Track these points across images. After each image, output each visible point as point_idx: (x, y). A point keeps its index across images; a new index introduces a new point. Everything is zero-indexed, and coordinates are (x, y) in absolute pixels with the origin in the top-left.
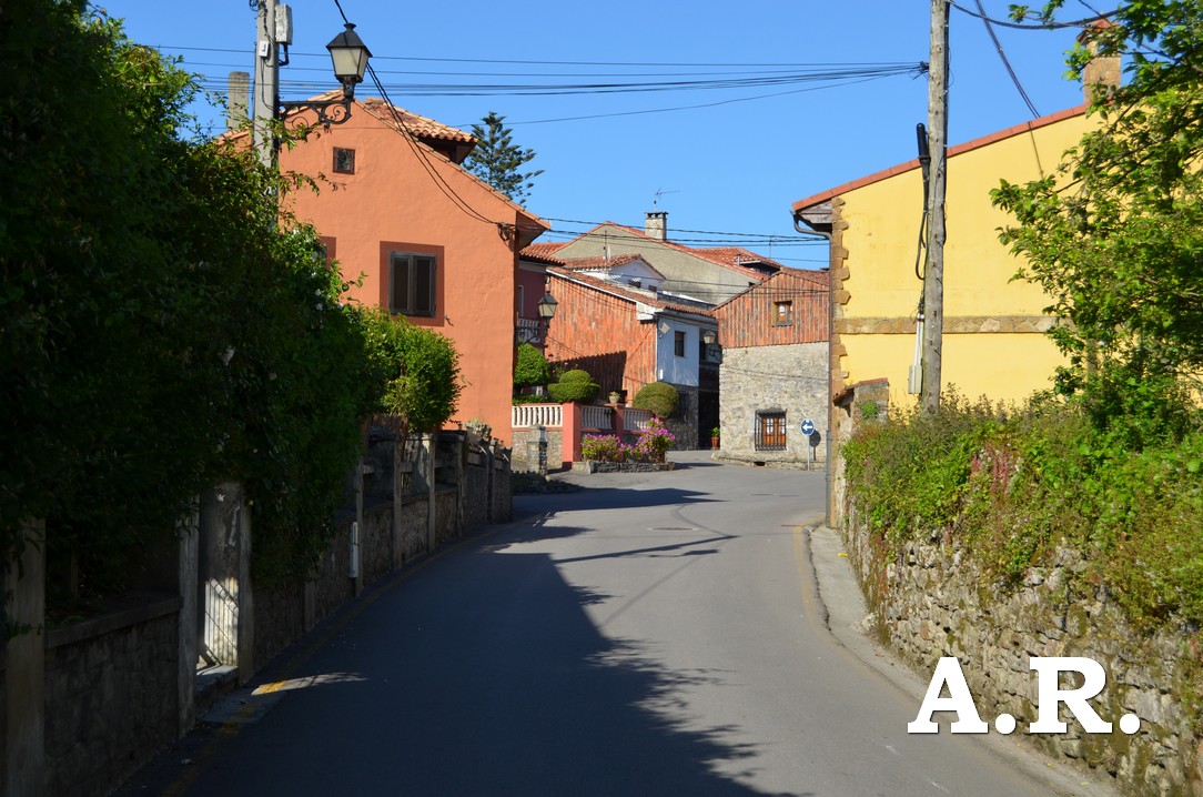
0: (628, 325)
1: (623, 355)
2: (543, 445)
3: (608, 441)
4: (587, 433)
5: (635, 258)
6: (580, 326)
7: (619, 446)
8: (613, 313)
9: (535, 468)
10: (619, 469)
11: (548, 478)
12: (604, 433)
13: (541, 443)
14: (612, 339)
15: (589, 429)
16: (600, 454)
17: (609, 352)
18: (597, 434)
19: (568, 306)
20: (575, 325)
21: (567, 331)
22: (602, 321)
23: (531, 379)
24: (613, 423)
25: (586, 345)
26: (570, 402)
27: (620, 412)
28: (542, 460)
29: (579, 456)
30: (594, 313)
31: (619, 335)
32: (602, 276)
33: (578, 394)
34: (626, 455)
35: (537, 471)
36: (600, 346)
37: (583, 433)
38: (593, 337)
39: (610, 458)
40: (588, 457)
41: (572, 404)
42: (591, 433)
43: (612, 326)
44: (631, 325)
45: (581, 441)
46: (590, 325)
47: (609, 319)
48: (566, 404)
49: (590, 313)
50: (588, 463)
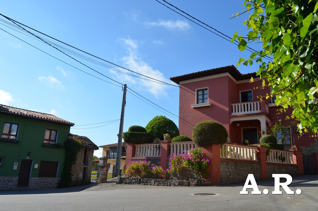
27: (164, 146)
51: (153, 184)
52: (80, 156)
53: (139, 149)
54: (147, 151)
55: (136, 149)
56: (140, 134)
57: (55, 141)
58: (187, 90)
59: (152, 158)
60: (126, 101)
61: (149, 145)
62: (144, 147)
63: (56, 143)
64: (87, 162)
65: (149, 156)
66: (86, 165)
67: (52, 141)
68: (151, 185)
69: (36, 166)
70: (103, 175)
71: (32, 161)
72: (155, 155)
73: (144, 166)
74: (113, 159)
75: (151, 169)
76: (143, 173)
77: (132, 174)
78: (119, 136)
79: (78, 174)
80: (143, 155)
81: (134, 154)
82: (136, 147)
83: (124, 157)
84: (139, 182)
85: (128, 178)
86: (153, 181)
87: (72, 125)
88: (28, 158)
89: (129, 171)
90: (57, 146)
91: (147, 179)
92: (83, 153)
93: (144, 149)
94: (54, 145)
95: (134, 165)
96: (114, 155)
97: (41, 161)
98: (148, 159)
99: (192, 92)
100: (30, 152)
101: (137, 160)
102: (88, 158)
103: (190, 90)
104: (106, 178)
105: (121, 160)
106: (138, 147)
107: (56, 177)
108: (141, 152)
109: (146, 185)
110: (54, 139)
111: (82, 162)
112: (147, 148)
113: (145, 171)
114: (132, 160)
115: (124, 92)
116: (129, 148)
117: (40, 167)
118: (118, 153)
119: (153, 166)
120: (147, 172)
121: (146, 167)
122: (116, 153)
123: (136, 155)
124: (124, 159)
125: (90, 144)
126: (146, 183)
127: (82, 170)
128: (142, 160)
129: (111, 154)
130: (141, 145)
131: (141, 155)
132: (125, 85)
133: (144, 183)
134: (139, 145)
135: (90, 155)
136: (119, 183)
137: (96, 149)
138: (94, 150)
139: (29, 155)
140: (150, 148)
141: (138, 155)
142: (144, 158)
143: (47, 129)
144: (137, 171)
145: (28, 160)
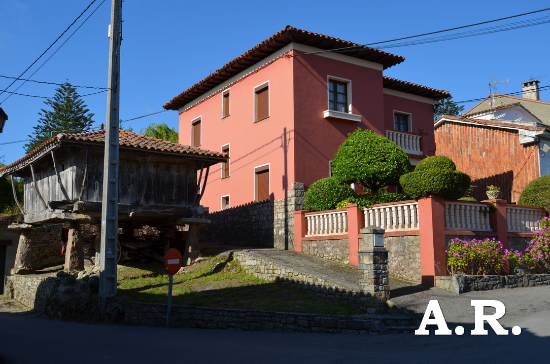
0: (512, 150)
1: (510, 174)
2: (380, 256)
3: (485, 247)
4: (455, 236)
5: (516, 105)
6: (473, 157)
7: (502, 253)
8: (499, 142)
9: (369, 289)
10: (503, 284)
11: (390, 303)
12: (479, 236)
13: (376, 253)
14: (500, 163)
15: (458, 232)
16: (474, 265)
17: (498, 173)
18: (470, 238)
19: (464, 144)
20: (470, 156)
21: (464, 162)
22: (490, 150)
23: (381, 173)
24: (493, 223)
25: (479, 170)
26: (427, 196)
27: (501, 210)
28: (380, 276)
29: (443, 268)
30: (483, 145)
31: (506, 159)
32: (488, 117)
33: (437, 186)
34: (512, 263)
35: (372, 293)
36: (490, 170)
37: (449, 237)
38: (484, 164)
39: (491, 270)
40: (456, 271)
41: (429, 200)
42: (462, 237)
43: (499, 153)
44: (515, 149)
45: (447, 247)
46: (481, 154)
47: (496, 148)
48: (422, 200)
49: (481, 145)
50: (454, 278)
51: (527, 284)
58: (310, 69)
68: (523, 286)
86: (527, 279)
99: (321, 79)
103: (316, 74)
109: (516, 287)
114: (446, 236)
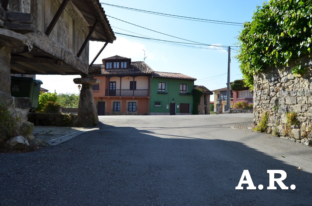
51: (249, 112)
52: (202, 100)
53: (240, 93)
54: (245, 95)
55: (239, 94)
56: (241, 85)
57: (186, 91)
59: (248, 98)
60: (230, 59)
61: (247, 91)
62: (243, 92)
63: (187, 92)
64: (207, 103)
65: (247, 97)
66: (206, 105)
67: (184, 91)
68: (248, 113)
69: (178, 107)
70: (220, 109)
71: (175, 103)
72: (250, 96)
73: (244, 103)
74: (224, 100)
75: (248, 104)
76: (244, 107)
77: (237, 108)
78: (228, 84)
79: (202, 111)
80: (243, 97)
81: (237, 97)
82: (239, 92)
83: (232, 99)
84: (241, 112)
85: (235, 110)
86: (249, 111)
87: (195, 80)
88: (173, 102)
89: (235, 106)
90: (188, 94)
91: (246, 110)
92: (204, 98)
93: (244, 93)
94: (186, 93)
95: (238, 103)
96: (224, 97)
97: (180, 104)
98: (246, 99)
100: (174, 99)
101: (240, 100)
102: (207, 101)
104: (222, 111)
105: (230, 101)
106: (240, 92)
107: (189, 113)
108: (242, 95)
110: (185, 90)
111: (204, 103)
112: (245, 93)
113: (244, 105)
114: (237, 100)
115: (229, 53)
116: (235, 93)
117: (180, 107)
118: (228, 96)
119: (250, 103)
120: (246, 106)
121: (245, 104)
122: (226, 96)
123: (239, 97)
124: (232, 100)
125: (207, 91)
126: (245, 112)
127: (204, 108)
128: (242, 100)
129: (221, 97)
130: (242, 91)
131: (242, 97)
132: (229, 47)
133: (244, 112)
134: (240, 91)
135: (208, 98)
136: (230, 113)
137: (211, 95)
138: (210, 95)
139: (173, 100)
140: (247, 93)
141: (240, 97)
142: (244, 99)
143: (181, 84)
144: (240, 106)
145: (173, 103)
